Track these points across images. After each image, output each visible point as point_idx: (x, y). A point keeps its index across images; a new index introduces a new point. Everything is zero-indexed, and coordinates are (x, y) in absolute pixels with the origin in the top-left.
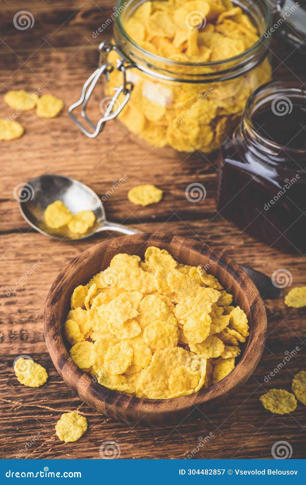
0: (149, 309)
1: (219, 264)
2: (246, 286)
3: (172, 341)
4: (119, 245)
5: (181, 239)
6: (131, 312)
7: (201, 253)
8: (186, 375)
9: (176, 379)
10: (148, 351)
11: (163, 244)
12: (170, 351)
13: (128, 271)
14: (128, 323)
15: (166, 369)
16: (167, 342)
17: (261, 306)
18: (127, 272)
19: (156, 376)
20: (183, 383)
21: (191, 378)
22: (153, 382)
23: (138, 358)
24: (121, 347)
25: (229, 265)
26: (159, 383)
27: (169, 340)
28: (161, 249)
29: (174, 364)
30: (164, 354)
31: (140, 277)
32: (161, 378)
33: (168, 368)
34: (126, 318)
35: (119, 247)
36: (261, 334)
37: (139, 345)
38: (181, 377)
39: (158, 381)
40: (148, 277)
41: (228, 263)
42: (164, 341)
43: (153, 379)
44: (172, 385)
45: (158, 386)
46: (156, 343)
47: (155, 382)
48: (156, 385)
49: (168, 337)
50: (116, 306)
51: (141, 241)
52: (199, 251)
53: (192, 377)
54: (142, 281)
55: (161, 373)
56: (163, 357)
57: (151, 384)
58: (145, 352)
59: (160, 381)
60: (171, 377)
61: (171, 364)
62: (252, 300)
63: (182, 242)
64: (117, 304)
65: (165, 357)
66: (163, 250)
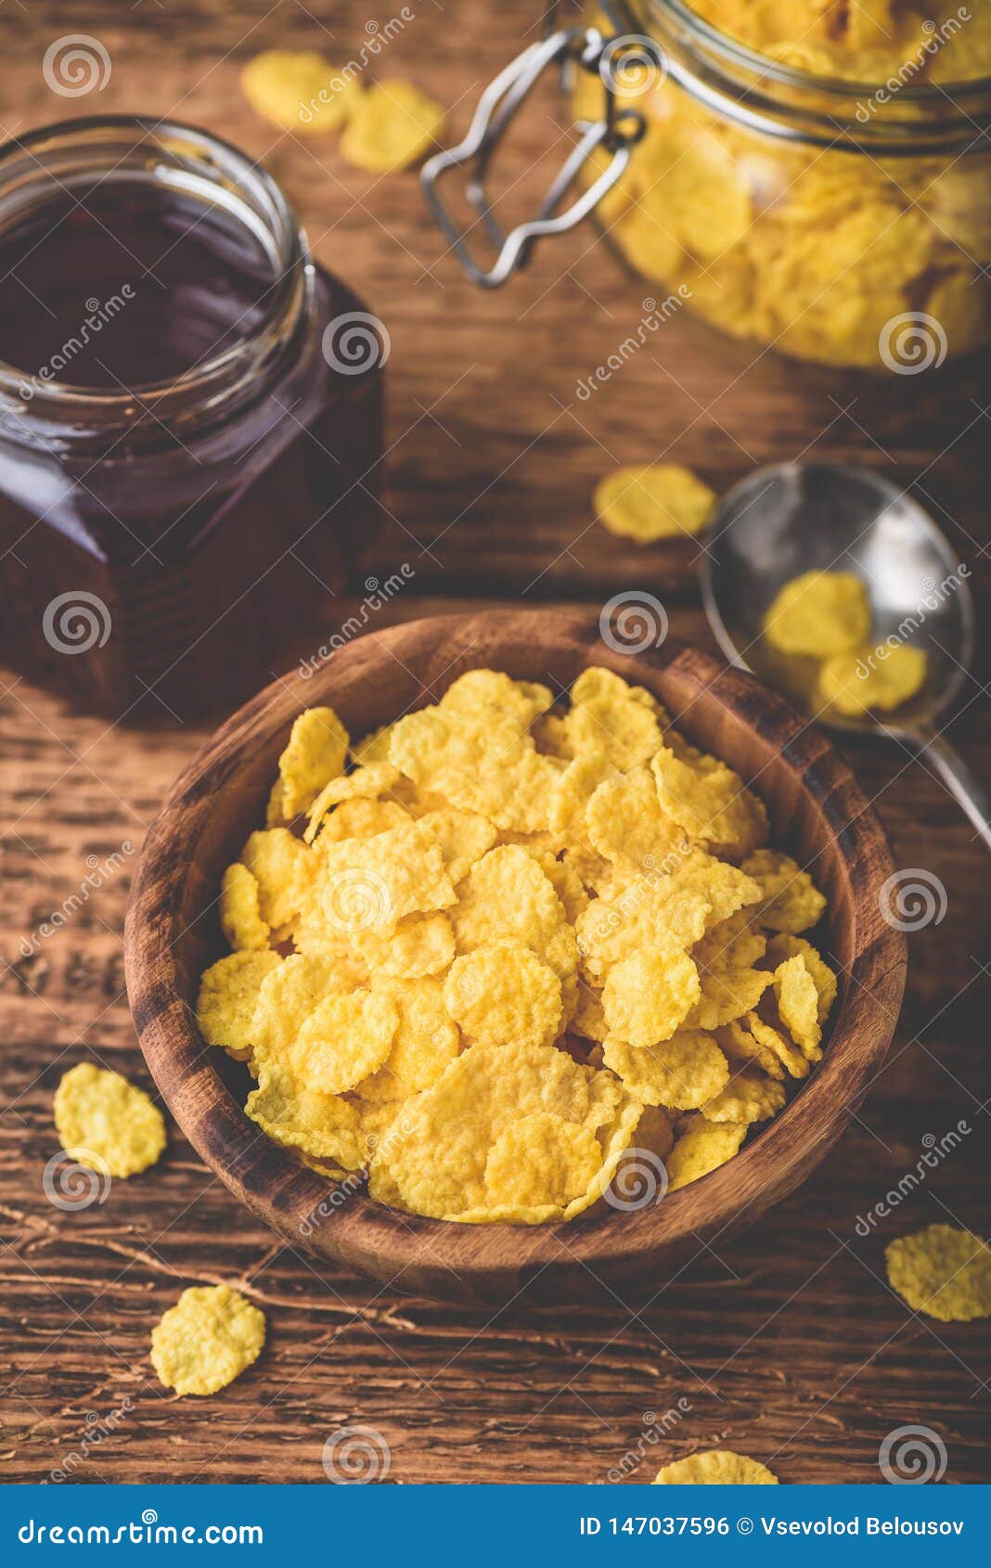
0: (499, 893)
1: (805, 780)
2: (865, 883)
3: (537, 1021)
4: (488, 640)
5: (707, 665)
6: (433, 888)
7: (759, 730)
8: (554, 1149)
9: (516, 1153)
10: (447, 1037)
11: (641, 669)
12: (521, 1057)
13: (481, 741)
14: (411, 922)
15: (489, 1113)
16: (519, 1023)
17: (890, 965)
18: (476, 740)
19: (445, 1129)
20: (536, 1174)
21: (570, 1161)
22: (431, 1146)
23: (407, 1056)
24: (366, 1007)
25: (835, 792)
26: (451, 1153)
27: (529, 1015)
28: (631, 681)
29: (523, 1103)
30: (496, 1062)
31: (512, 771)
32: (464, 1139)
33: (497, 1112)
34: (411, 905)
35: (487, 646)
36: (852, 1066)
37: (423, 1010)
38: (534, 1151)
39: (450, 1147)
40: (540, 775)
41: (834, 786)
42: (510, 1018)
43: (434, 1133)
44: (497, 1170)
45: (446, 1162)
46: (481, 1018)
47: (440, 1148)
48: (441, 1160)
49: (528, 1006)
50: (389, 855)
51: (569, 643)
52: (751, 721)
53: (576, 1159)
54: (514, 786)
55: (470, 1122)
56: (492, 1069)
57: (421, 1152)
58: (436, 1039)
59: (457, 1149)
60: (501, 1144)
61: (513, 1099)
62: (869, 937)
63: (704, 674)
64: (398, 850)
65: (498, 1073)
66: (638, 690)
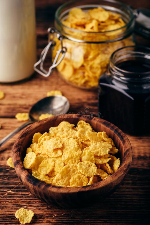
0: (69, 145)
1: (114, 132)
2: (125, 143)
3: (76, 161)
6: (59, 145)
7: (106, 126)
8: (80, 179)
9: (74, 180)
10: (63, 164)
11: (88, 120)
12: (74, 166)
13: (63, 129)
14: (56, 150)
16: (74, 161)
17: (130, 152)
19: (64, 177)
20: (78, 183)
21: (83, 181)
22: (62, 180)
23: (57, 167)
24: (49, 161)
25: (119, 133)
26: (65, 181)
29: (75, 172)
30: (71, 167)
31: (69, 132)
32: (67, 178)
33: (71, 174)
34: (55, 147)
37: (59, 161)
38: (77, 180)
39: (65, 180)
40: (73, 132)
41: (119, 132)
42: (72, 161)
43: (62, 178)
44: (72, 183)
45: (64, 182)
46: (68, 161)
47: (63, 180)
48: (63, 182)
49: (75, 159)
50: (52, 141)
53: (84, 181)
54: (69, 133)
55: (67, 176)
56: (70, 168)
57: (60, 181)
58: (61, 165)
59: (66, 180)
60: (72, 179)
62: (126, 149)
63: (98, 120)
64: (53, 141)
65: (71, 168)
66: (87, 123)
